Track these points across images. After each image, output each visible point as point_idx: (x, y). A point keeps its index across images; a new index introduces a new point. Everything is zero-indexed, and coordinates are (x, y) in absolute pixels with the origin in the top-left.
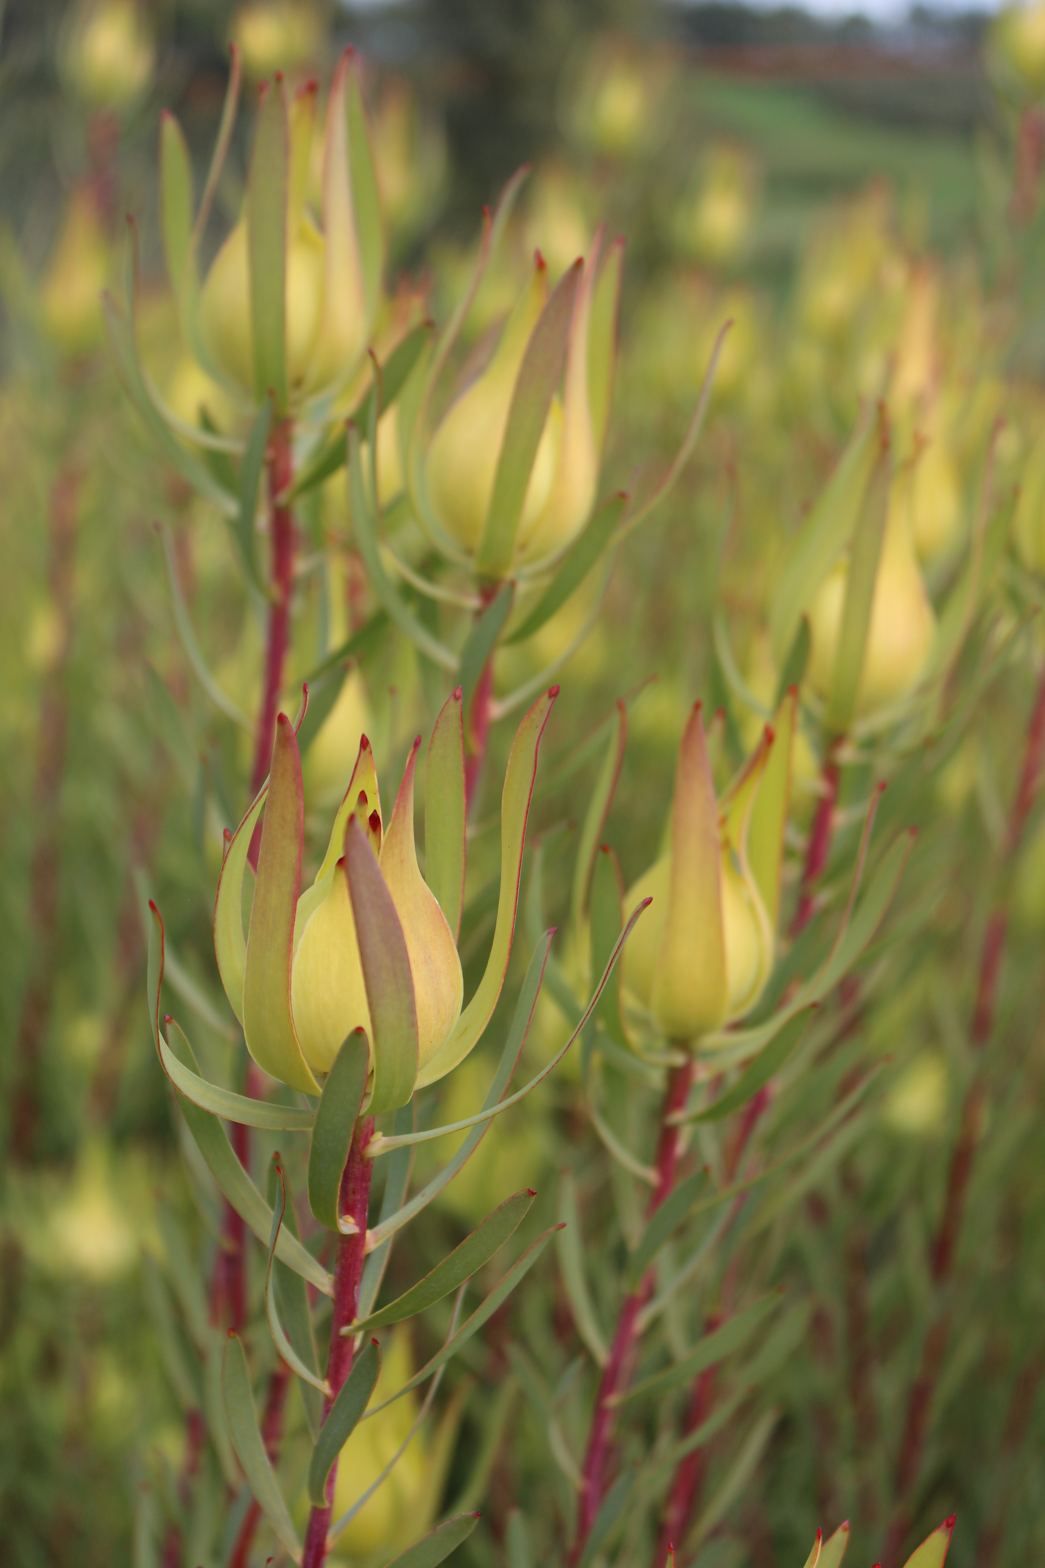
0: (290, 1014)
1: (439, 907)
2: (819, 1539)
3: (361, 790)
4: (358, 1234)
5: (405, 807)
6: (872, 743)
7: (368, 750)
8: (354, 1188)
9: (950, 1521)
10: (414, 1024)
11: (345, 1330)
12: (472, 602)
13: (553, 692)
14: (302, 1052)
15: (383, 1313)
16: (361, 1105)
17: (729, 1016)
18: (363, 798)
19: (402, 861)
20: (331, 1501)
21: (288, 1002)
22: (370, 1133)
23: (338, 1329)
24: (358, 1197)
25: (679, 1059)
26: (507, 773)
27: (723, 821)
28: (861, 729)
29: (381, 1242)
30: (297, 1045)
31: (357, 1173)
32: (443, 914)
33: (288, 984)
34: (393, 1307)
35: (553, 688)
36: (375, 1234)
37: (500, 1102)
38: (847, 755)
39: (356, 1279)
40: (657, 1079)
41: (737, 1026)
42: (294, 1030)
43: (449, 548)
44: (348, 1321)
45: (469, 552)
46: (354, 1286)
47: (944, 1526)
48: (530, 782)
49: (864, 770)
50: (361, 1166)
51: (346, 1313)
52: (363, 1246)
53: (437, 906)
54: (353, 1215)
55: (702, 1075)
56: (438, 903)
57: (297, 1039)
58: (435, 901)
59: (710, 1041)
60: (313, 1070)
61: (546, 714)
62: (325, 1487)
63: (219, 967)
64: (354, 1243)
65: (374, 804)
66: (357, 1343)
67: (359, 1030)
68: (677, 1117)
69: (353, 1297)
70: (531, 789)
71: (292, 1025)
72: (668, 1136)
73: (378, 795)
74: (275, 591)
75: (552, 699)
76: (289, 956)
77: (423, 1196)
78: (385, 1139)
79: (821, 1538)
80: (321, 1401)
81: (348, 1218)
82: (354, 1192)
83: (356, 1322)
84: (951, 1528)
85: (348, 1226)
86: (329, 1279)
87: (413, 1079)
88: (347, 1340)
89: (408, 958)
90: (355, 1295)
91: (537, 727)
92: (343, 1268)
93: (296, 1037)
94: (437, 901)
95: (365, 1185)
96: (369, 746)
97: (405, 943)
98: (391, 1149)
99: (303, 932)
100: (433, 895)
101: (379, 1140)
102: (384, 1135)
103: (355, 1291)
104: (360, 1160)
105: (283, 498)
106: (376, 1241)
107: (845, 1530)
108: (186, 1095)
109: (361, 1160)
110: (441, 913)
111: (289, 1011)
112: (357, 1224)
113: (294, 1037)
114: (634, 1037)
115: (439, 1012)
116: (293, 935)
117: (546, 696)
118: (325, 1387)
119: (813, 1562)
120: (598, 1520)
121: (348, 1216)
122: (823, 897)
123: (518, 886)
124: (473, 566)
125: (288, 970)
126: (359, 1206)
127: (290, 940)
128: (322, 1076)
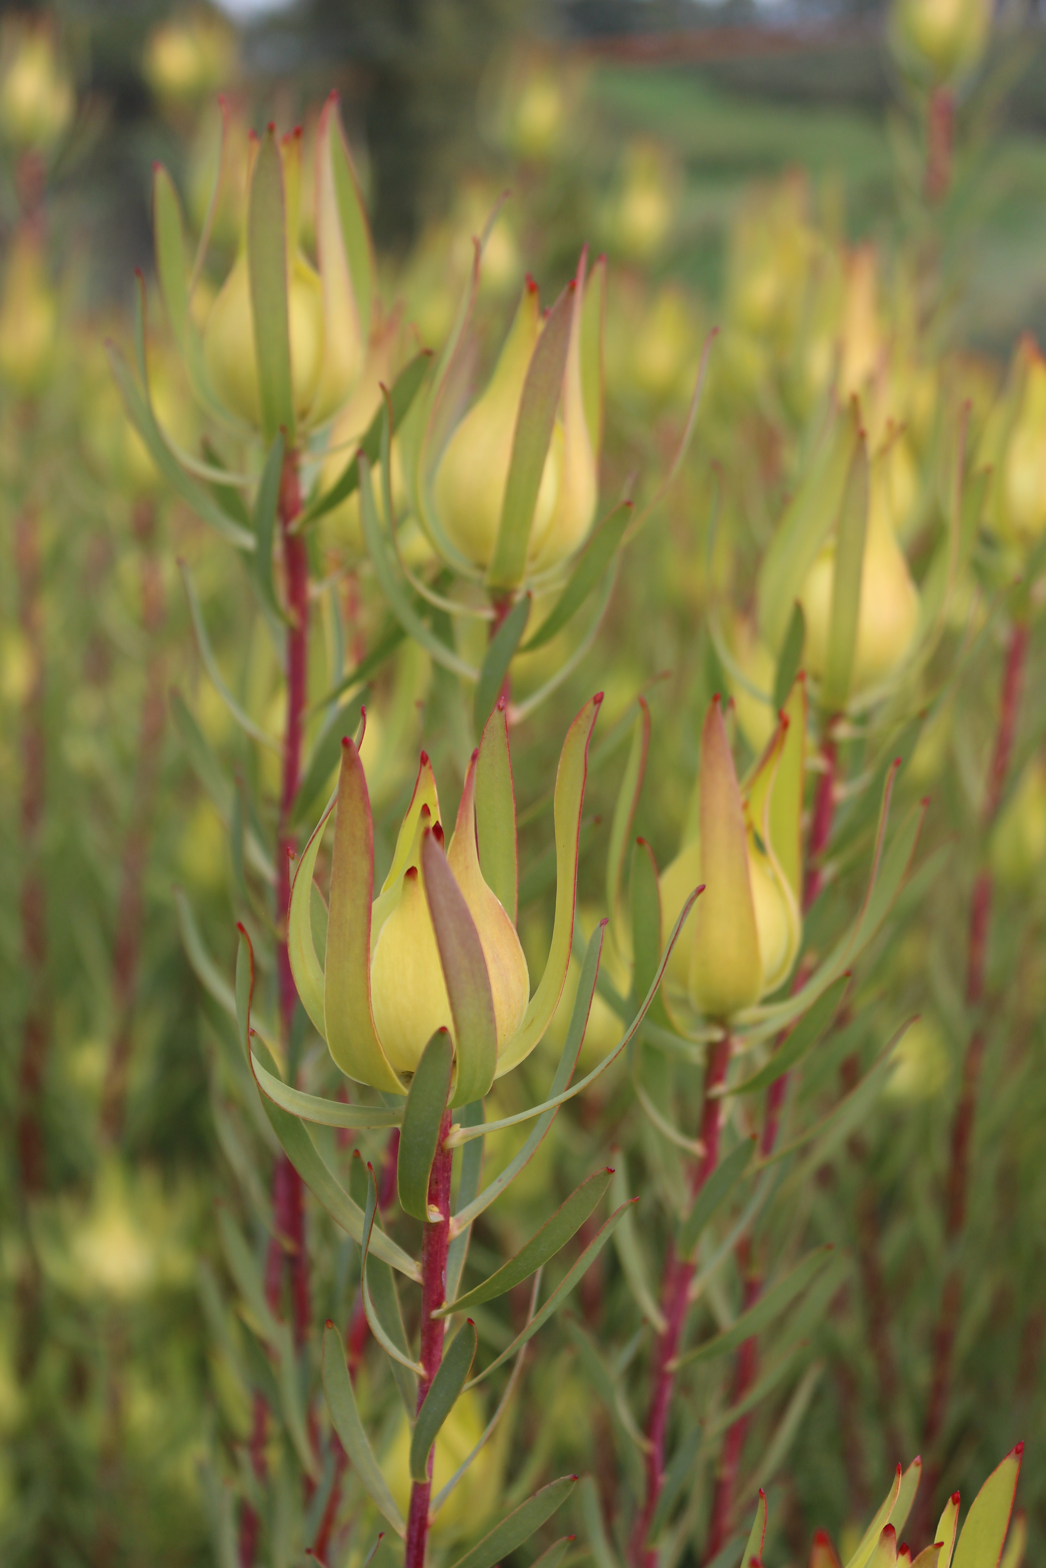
0: (371, 1018)
1: (502, 907)
2: (900, 1473)
3: (423, 803)
4: (443, 1221)
5: (467, 817)
6: (864, 719)
7: (428, 765)
8: (436, 1179)
9: (1019, 1448)
10: (492, 1020)
11: (435, 1314)
12: (488, 614)
13: (598, 699)
14: (385, 1054)
15: (472, 1294)
16: (447, 1100)
17: (764, 990)
18: (426, 810)
19: (467, 868)
20: (431, 1477)
21: (369, 1008)
22: (449, 1125)
23: (428, 1313)
24: (441, 1186)
25: (717, 1035)
26: (557, 777)
27: (745, 806)
28: (855, 705)
29: (464, 1228)
30: (380, 1048)
31: (438, 1164)
32: (506, 914)
33: (368, 992)
34: (483, 1287)
35: (597, 695)
36: (458, 1220)
37: (568, 1088)
38: (843, 732)
39: (442, 1264)
40: (696, 1056)
41: (769, 1000)
42: (376, 1035)
43: (461, 564)
44: (438, 1304)
45: (481, 567)
46: (442, 1271)
47: (1014, 1452)
48: (581, 784)
49: (859, 745)
50: (442, 1157)
51: (435, 1297)
52: (447, 1233)
53: (500, 907)
54: (437, 1205)
55: (738, 1048)
56: (501, 904)
57: (379, 1042)
58: (498, 903)
59: (745, 1016)
60: (395, 1071)
61: (592, 719)
62: (427, 1462)
63: (294, 979)
64: (441, 1229)
65: (436, 817)
66: (447, 1325)
67: (443, 1030)
68: (719, 1089)
69: (441, 1282)
70: (583, 791)
71: (374, 1029)
72: (711, 1108)
73: (438, 807)
74: (293, 616)
75: (597, 705)
76: (367, 965)
77: (500, 1181)
78: (462, 1130)
79: (901, 1472)
80: (416, 1382)
81: (433, 1207)
82: (437, 1183)
83: (445, 1305)
84: (1020, 1454)
85: (434, 1215)
86: (417, 1266)
87: (493, 1071)
88: (437, 1323)
89: (484, 958)
90: (443, 1279)
91: (584, 732)
92: (430, 1255)
93: (378, 1041)
94: (500, 903)
95: (446, 1175)
96: (428, 762)
97: (481, 945)
98: (470, 1139)
99: (377, 941)
100: (496, 898)
101: (457, 1131)
102: (461, 1127)
103: (443, 1276)
104: (440, 1151)
105: (294, 526)
106: (459, 1228)
107: (917, 1465)
108: (276, 1103)
109: (442, 1151)
110: (504, 914)
111: (371, 1016)
112: (441, 1212)
113: (376, 1040)
114: (677, 1018)
115: (510, 1006)
116: (369, 945)
117: (592, 703)
118: (419, 1369)
119: (895, 1496)
120: (664, 1479)
121: (433, 1205)
122: (829, 871)
123: (575, 883)
124: (488, 580)
125: (367, 978)
126: (442, 1195)
127: (367, 950)
128: (407, 1076)
